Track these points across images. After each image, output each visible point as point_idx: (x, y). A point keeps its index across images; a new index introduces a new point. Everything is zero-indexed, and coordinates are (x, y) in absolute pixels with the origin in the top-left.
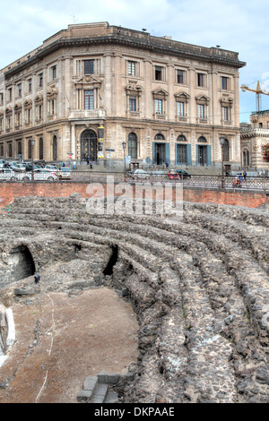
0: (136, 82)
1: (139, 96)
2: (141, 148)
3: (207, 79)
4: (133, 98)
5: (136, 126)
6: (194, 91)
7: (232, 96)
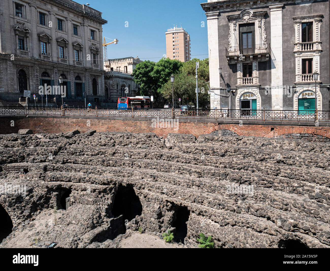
0: (24, 24)
1: (27, 37)
2: (31, 83)
3: (80, 30)
4: (22, 38)
5: (25, 64)
6: (71, 39)
7: (98, 45)
